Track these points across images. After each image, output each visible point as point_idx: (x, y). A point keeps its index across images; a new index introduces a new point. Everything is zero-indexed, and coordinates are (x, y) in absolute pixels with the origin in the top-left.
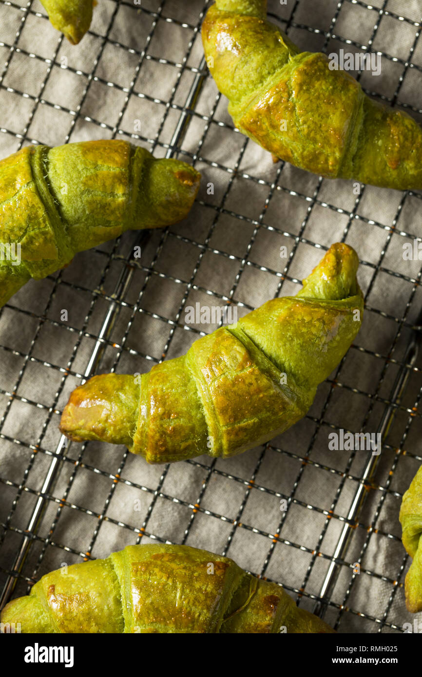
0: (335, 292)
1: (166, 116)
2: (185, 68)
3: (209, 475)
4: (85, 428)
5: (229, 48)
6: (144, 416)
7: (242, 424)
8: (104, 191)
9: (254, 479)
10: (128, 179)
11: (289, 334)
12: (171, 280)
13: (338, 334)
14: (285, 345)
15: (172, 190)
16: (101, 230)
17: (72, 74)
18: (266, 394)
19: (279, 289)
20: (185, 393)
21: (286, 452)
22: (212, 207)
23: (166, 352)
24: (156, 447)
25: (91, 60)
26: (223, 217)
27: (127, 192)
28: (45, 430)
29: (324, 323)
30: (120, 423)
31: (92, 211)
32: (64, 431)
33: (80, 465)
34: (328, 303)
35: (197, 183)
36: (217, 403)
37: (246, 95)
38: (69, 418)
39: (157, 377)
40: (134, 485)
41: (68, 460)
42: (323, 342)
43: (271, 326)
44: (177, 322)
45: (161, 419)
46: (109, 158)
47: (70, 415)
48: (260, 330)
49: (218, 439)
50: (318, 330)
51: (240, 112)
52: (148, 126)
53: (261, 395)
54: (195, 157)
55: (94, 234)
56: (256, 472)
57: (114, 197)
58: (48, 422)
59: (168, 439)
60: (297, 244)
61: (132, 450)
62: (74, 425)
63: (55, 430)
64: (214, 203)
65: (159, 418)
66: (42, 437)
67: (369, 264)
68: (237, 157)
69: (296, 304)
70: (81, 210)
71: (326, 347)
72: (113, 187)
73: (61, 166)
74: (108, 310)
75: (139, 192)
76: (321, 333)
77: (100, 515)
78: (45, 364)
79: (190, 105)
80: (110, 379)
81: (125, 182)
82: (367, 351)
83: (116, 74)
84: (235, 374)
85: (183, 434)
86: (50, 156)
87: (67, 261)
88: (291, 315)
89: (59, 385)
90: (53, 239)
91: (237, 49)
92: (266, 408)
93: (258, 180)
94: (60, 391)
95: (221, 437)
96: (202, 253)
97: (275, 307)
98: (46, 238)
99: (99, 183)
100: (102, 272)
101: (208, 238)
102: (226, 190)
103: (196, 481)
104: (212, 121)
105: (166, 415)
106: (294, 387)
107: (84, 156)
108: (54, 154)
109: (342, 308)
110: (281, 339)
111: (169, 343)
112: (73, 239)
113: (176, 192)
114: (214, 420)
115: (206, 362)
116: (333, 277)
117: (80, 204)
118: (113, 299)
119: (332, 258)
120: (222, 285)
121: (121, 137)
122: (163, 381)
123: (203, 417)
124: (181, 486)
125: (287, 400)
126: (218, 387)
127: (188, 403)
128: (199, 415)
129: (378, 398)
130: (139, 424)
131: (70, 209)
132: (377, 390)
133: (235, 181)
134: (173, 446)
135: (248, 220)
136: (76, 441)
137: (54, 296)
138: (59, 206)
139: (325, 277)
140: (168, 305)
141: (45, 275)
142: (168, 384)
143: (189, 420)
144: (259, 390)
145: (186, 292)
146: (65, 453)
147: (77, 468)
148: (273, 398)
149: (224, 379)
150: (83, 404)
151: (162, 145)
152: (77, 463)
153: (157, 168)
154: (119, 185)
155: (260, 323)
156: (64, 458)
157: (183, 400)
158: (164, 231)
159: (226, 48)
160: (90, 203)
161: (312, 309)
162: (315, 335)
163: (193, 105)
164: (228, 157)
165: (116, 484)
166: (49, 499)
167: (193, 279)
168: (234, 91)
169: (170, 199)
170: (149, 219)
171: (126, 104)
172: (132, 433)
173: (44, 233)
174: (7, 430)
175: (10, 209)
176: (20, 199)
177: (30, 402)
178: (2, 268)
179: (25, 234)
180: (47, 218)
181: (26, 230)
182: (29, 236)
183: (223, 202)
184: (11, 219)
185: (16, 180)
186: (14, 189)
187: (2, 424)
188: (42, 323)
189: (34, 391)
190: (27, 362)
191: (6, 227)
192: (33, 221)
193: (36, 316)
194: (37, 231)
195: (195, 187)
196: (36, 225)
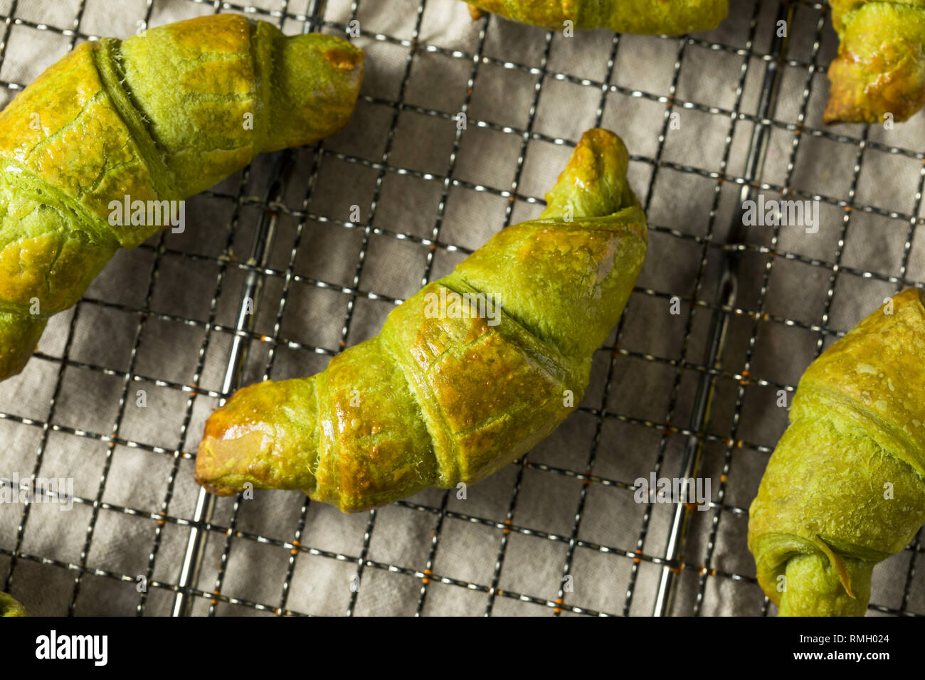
0: (599, 204)
3: (441, 522)
4: (237, 472)
6: (329, 437)
7: (487, 427)
8: (218, 93)
9: (512, 518)
10: (253, 71)
11: (539, 276)
12: (337, 225)
13: (615, 267)
14: (535, 294)
15: (323, 80)
16: (219, 156)
18: (516, 374)
19: (509, 216)
20: (389, 390)
21: (554, 469)
22: (387, 103)
23: (345, 338)
24: (355, 482)
26: (405, 116)
27: (253, 90)
28: (171, 487)
29: (590, 252)
30: (292, 454)
31: (203, 127)
32: (203, 482)
33: (235, 534)
34: (592, 221)
35: (360, 66)
36: (443, 399)
38: (208, 459)
40: (324, 554)
41: (215, 528)
42: (594, 282)
43: (508, 268)
44: (355, 289)
45: (358, 437)
46: (218, 41)
47: (209, 455)
48: (492, 276)
49: (451, 455)
50: (584, 265)
53: (510, 377)
54: (348, 30)
55: (211, 164)
56: (513, 506)
57: (234, 100)
58: (174, 474)
59: (372, 467)
60: (526, 143)
61: (316, 496)
62: (219, 470)
63: (186, 486)
64: (388, 98)
65: (354, 436)
66: (168, 499)
67: (643, 159)
68: (412, 22)
69: (542, 230)
70: (186, 127)
71: (599, 290)
72: (231, 84)
73: (146, 62)
74: (245, 285)
75: (272, 89)
76: (589, 269)
77: (276, 609)
78: (158, 383)
80: (266, 389)
81: (249, 75)
82: (658, 294)
84: (465, 349)
85: (394, 456)
86: (124, 51)
88: (538, 247)
89: (184, 415)
90: (148, 177)
92: (520, 396)
93: (451, 52)
94: (187, 422)
95: (456, 452)
96: (381, 176)
97: (511, 240)
98: (136, 177)
99: (209, 82)
100: (228, 226)
101: (387, 151)
102: (403, 74)
103: (420, 535)
105: (365, 429)
106: (559, 357)
107: (178, 42)
108: (129, 47)
109: (615, 226)
110: (528, 286)
111: (347, 323)
112: (178, 175)
113: (329, 82)
114: (441, 426)
115: (416, 337)
116: (593, 181)
117: (182, 117)
118: (251, 266)
119: (586, 152)
120: (416, 226)
122: (352, 378)
123: (423, 425)
124: (397, 548)
125: (550, 379)
126: (441, 372)
127: (396, 406)
128: (416, 423)
129: (686, 364)
130: (323, 451)
131: (167, 127)
132: (683, 352)
133: (416, 59)
134: (382, 478)
135: (446, 116)
136: (224, 495)
137: (157, 274)
138: (149, 126)
139: (581, 183)
140: (337, 267)
142: (360, 381)
143: (402, 433)
144: (506, 370)
145: (364, 241)
146: (207, 520)
147: (230, 540)
148: (530, 379)
149: (448, 359)
150: (229, 434)
151: (293, 17)
152: (230, 531)
153: (295, 48)
154: (240, 80)
155: (491, 267)
156: (209, 527)
157: (387, 402)
158: (316, 150)
160: (198, 114)
161: (570, 234)
162: (579, 273)
164: (399, 24)
165: (295, 556)
166: (194, 595)
167: (372, 219)
169: (322, 94)
170: (292, 131)
172: (314, 467)
173: (133, 170)
174: (110, 497)
175: (74, 138)
176: (87, 122)
177: (142, 446)
178: (73, 236)
179: (102, 175)
180: (134, 147)
181: (103, 169)
182: (109, 177)
183: (402, 93)
184: (77, 154)
185: (76, 93)
186: (76, 106)
187: (103, 486)
188: (143, 319)
189: (145, 430)
190: (128, 385)
191: (71, 168)
192: (112, 154)
193: (133, 310)
194: (121, 168)
195: (358, 72)
196: (118, 158)
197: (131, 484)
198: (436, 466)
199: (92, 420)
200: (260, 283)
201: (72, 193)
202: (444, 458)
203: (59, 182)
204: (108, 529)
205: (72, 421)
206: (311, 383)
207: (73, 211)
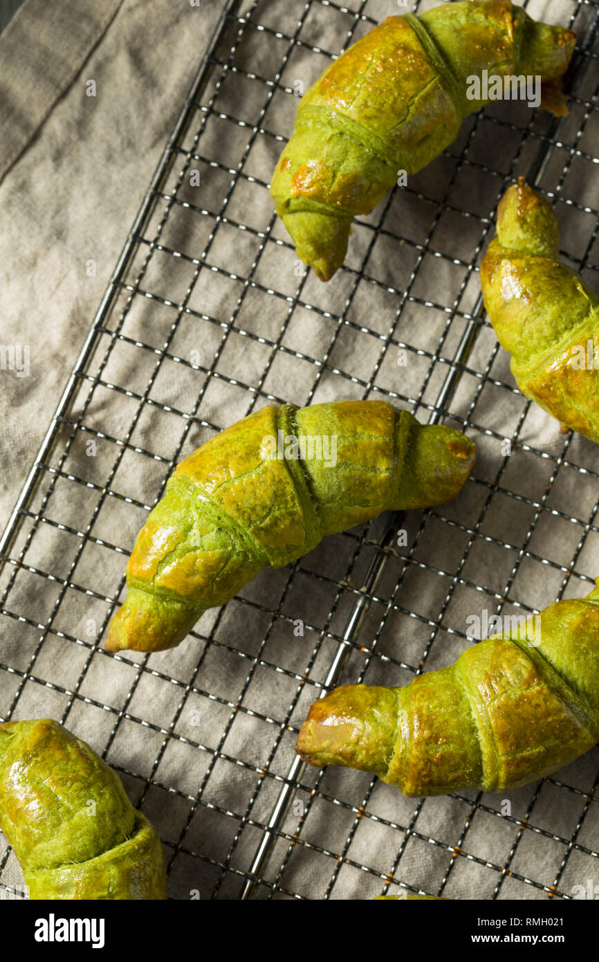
1: (431, 371)
2: (456, 312)
3: (474, 812)
4: (329, 751)
5: (518, 296)
6: (405, 739)
7: (525, 753)
8: (365, 465)
9: (528, 818)
10: (392, 450)
11: (583, 645)
12: (433, 571)
14: (578, 659)
15: (443, 464)
16: (357, 510)
17: (316, 315)
18: (555, 718)
19: (564, 587)
20: (456, 713)
21: (567, 786)
22: (485, 484)
23: (425, 659)
24: (418, 777)
25: (339, 298)
26: (496, 496)
27: (391, 466)
28: (274, 750)
30: (374, 746)
31: (349, 489)
32: (302, 753)
33: (317, 794)
35: (473, 456)
36: (496, 727)
37: (536, 352)
38: (308, 737)
39: (421, 693)
40: (381, 821)
41: (303, 787)
43: (561, 635)
44: (438, 623)
45: (427, 744)
46: (370, 424)
47: (310, 734)
48: (548, 639)
49: (495, 769)
51: (528, 374)
52: (405, 381)
53: (550, 719)
54: (465, 423)
55: (349, 516)
56: (530, 810)
57: (375, 472)
58: (279, 740)
59: (434, 768)
60: (586, 533)
61: (385, 779)
62: (315, 747)
63: (284, 749)
64: (486, 479)
65: (424, 743)
66: (271, 759)
68: (515, 424)
69: (591, 609)
70: (336, 487)
72: (375, 461)
73: (314, 433)
74: (355, 606)
75: (404, 466)
77: (339, 856)
78: (278, 669)
79: (461, 359)
80: (360, 692)
81: (389, 455)
83: (367, 316)
84: (520, 693)
85: (452, 763)
86: (299, 419)
87: (313, 547)
88: (586, 622)
89: (292, 697)
90: (302, 520)
91: (528, 297)
92: (555, 735)
93: (541, 453)
94: (295, 703)
95: (499, 768)
96: (472, 540)
97: (565, 612)
98: (293, 519)
99: (359, 455)
100: (350, 559)
101: (480, 521)
102: (500, 465)
103: (455, 817)
104: (486, 379)
105: (433, 739)
106: (589, 710)
107: (340, 421)
108: (303, 417)
110: (574, 652)
111: (428, 648)
112: (323, 521)
113: (447, 466)
114: (491, 747)
115: (484, 676)
117: (335, 479)
118: (362, 593)
120: (490, 579)
121: (375, 396)
122: (430, 698)
123: (478, 743)
124: (436, 824)
125: (579, 725)
126: (499, 707)
127: (459, 725)
128: (472, 741)
130: (398, 749)
133: (514, 454)
134: (439, 777)
135: (529, 502)
136: (315, 765)
137: (290, 586)
138: (309, 482)
140: (425, 601)
141: (286, 563)
143: (460, 747)
144: (548, 713)
145: (451, 587)
146: (298, 779)
147: (312, 799)
148: (564, 724)
149: (505, 699)
150: (329, 722)
151: (425, 406)
152: (314, 792)
153: (426, 437)
154: (383, 457)
156: (298, 786)
157: (453, 721)
158: (427, 512)
159: (514, 296)
160: (347, 479)
163: (464, 359)
164: (503, 423)
165: (359, 819)
166: (278, 835)
167: (460, 572)
168: (522, 347)
169: (440, 475)
170: (413, 498)
171: (383, 355)
172: (389, 759)
173: (292, 514)
174: (228, 749)
175: (252, 483)
176: (264, 472)
177: (257, 715)
178: (238, 554)
179: (268, 514)
180: (296, 497)
181: (270, 510)
182: (273, 516)
183: (498, 478)
184: (252, 495)
185: (259, 448)
186: (258, 459)
187: (223, 740)
188: (274, 619)
189: (261, 701)
190: (255, 667)
191: (246, 505)
192: (279, 499)
193: (267, 610)
194: (283, 511)
195: (470, 462)
196: (282, 503)
197: (244, 742)
198: (482, 774)
199: (221, 686)
200: (367, 606)
201: (244, 524)
202: (489, 771)
203: (235, 514)
204: (222, 772)
205: (206, 686)
206: (396, 694)
207: (241, 536)
